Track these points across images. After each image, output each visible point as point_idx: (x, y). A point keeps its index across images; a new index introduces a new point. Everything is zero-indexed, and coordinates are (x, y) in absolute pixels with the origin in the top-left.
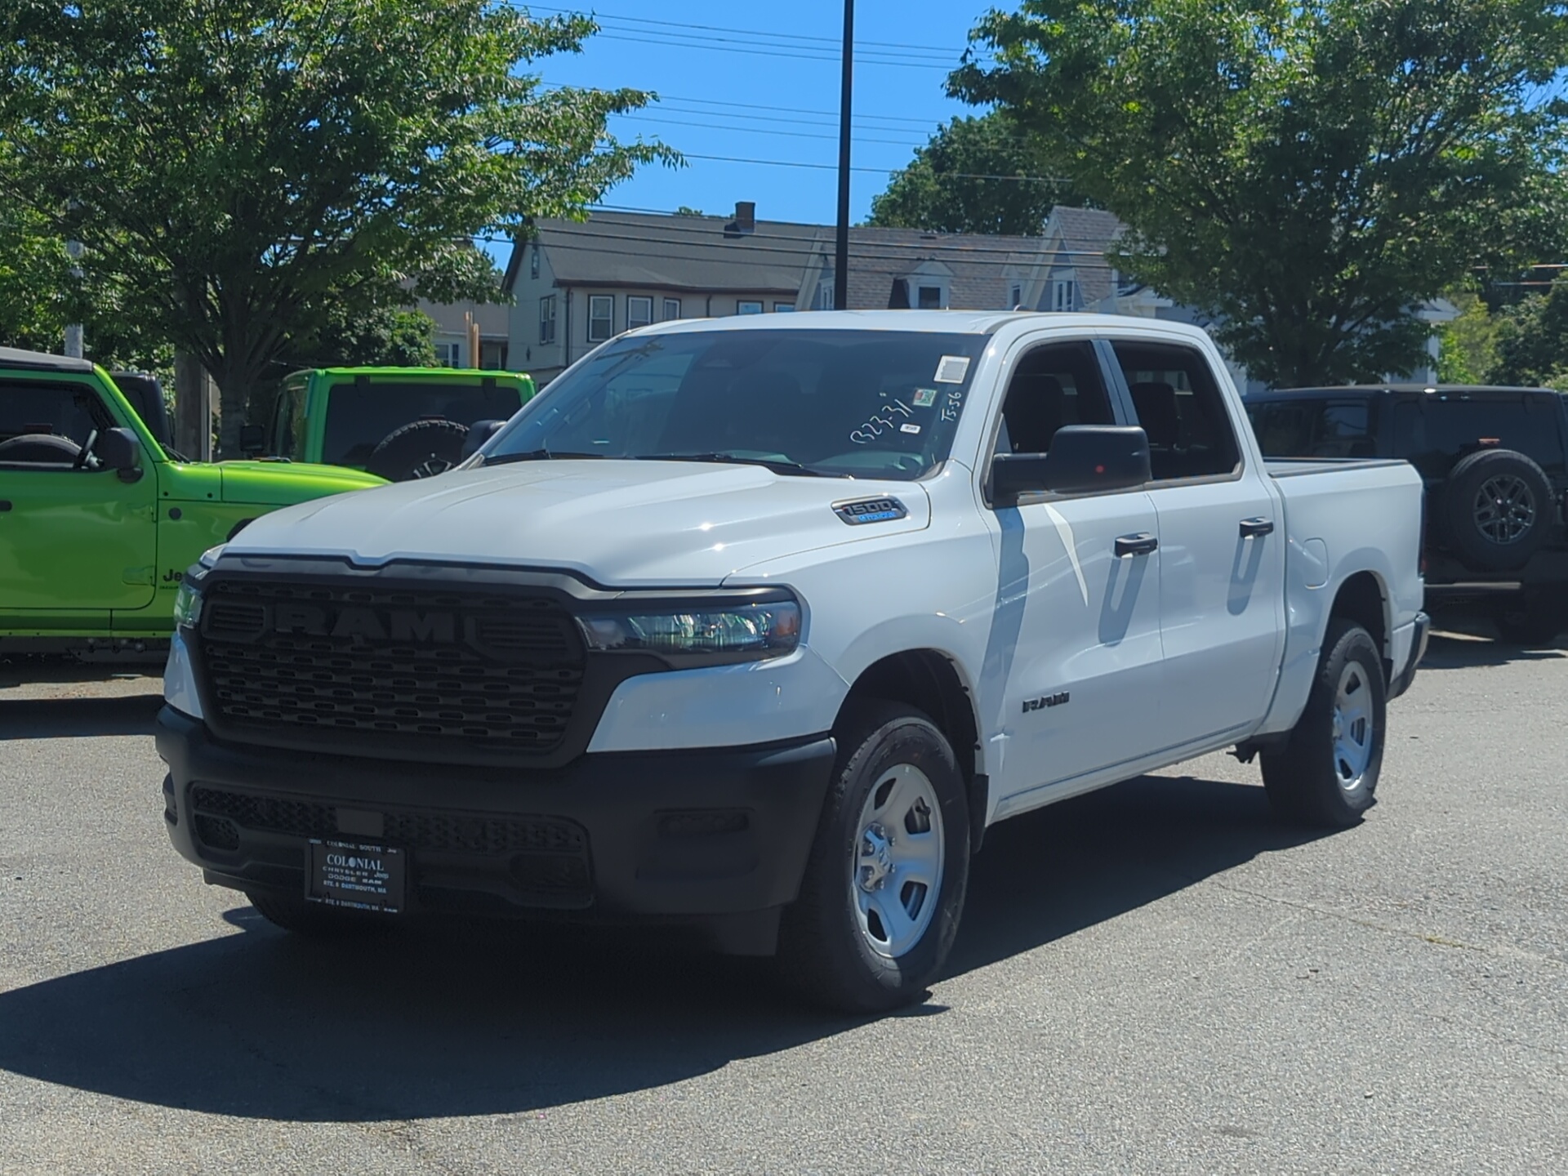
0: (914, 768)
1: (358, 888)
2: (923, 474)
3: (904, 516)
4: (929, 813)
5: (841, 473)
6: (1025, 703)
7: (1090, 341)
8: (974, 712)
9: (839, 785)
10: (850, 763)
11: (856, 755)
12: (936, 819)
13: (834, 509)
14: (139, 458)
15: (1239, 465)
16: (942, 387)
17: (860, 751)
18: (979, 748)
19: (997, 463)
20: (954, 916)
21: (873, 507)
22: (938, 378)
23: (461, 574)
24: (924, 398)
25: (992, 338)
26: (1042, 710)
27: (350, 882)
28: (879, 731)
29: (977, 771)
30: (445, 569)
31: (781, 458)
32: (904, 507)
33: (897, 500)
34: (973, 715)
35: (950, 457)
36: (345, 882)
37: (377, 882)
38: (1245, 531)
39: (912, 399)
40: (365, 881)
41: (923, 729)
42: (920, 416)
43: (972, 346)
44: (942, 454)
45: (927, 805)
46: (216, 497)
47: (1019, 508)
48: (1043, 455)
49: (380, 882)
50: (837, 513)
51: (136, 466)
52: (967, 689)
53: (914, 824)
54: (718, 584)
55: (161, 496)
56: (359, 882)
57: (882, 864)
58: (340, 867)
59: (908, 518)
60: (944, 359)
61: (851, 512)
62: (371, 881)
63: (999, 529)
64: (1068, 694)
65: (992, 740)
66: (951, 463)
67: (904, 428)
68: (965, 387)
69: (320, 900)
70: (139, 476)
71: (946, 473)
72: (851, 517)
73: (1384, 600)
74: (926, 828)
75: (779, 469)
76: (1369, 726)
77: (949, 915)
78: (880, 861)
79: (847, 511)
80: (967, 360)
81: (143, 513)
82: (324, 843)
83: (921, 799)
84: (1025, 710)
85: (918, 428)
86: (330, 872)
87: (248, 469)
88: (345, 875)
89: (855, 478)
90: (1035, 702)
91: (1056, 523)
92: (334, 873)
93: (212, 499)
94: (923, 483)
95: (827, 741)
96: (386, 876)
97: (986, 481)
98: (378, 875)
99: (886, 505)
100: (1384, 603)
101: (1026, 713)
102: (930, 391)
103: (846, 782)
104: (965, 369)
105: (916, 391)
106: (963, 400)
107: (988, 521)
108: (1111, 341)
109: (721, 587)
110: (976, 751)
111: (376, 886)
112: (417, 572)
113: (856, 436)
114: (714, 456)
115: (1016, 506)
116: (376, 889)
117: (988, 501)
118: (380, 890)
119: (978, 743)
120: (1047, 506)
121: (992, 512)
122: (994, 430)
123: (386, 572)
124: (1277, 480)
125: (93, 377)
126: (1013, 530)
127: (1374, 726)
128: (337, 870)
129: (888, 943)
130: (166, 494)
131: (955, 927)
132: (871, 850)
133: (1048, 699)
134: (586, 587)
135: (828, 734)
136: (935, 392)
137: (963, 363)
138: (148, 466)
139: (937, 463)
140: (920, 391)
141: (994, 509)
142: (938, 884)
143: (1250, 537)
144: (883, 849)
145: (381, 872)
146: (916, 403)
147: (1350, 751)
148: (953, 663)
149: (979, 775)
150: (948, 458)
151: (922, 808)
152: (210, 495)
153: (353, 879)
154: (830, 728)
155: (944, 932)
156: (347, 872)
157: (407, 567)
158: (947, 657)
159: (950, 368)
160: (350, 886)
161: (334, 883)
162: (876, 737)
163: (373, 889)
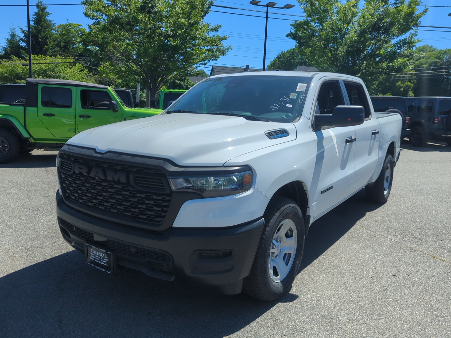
0: (289, 219)
1: (99, 262)
2: (293, 121)
3: (288, 135)
4: (293, 231)
5: (267, 120)
6: (321, 191)
7: (338, 81)
8: (308, 197)
9: (265, 233)
10: (269, 224)
11: (271, 221)
12: (295, 233)
13: (265, 134)
14: (117, 107)
15: (370, 116)
16: (299, 93)
17: (272, 219)
18: (308, 208)
19: (316, 117)
20: (299, 262)
21: (278, 133)
22: (297, 90)
23: (129, 158)
24: (293, 96)
25: (314, 78)
26: (326, 192)
27: (97, 260)
28: (279, 211)
29: (307, 214)
30: (124, 156)
31: (249, 114)
32: (288, 132)
33: (286, 130)
34: (307, 198)
35: (302, 115)
36: (96, 260)
37: (105, 262)
38: (373, 133)
39: (290, 96)
40: (101, 260)
41: (293, 207)
42: (292, 102)
43: (308, 80)
44: (300, 114)
45: (292, 229)
46: (134, 115)
47: (322, 131)
48: (331, 115)
49: (106, 262)
50: (266, 135)
51: (116, 109)
52: (306, 191)
53: (288, 236)
54: (222, 165)
55: (122, 115)
56: (100, 260)
57: (278, 251)
58: (94, 254)
59: (289, 136)
60: (299, 84)
61: (271, 135)
62: (103, 261)
63: (317, 138)
64: (333, 186)
65: (312, 205)
66: (302, 117)
67: (287, 105)
68: (306, 93)
69: (89, 264)
70: (117, 111)
71: (301, 120)
72: (271, 136)
73: (395, 147)
74: (292, 236)
75: (248, 118)
76: (389, 178)
77: (298, 262)
78: (277, 250)
79: (270, 134)
80: (306, 85)
81: (118, 119)
82: (90, 245)
83: (291, 227)
84: (321, 193)
85: (292, 105)
86: (92, 255)
87: (141, 110)
88: (95, 257)
89: (272, 122)
90: (324, 191)
91: (332, 135)
92: (93, 256)
93: (133, 116)
94: (294, 124)
95: (262, 219)
96: (107, 260)
97: (313, 123)
98: (105, 259)
99: (283, 132)
100: (395, 148)
101: (322, 194)
102: (295, 94)
103: (267, 231)
104: (305, 87)
105: (291, 94)
106: (306, 97)
107: (313, 136)
108: (343, 81)
109: (223, 166)
110: (307, 208)
111: (105, 263)
112: (114, 157)
113: (272, 108)
114: (228, 113)
115: (321, 130)
116: (105, 264)
117: (313, 129)
118: (106, 264)
119: (308, 206)
120: (329, 129)
121: (314, 132)
122: (315, 106)
123: (105, 156)
124: (378, 119)
125: (107, 90)
126: (321, 139)
127: (391, 178)
128: (93, 255)
129: (279, 277)
130: (123, 115)
131: (299, 265)
132: (274, 247)
133: (328, 189)
134: (172, 166)
135: (262, 217)
136: (297, 94)
137: (305, 86)
138: (119, 108)
139: (298, 117)
140: (292, 94)
141: (315, 132)
142: (295, 253)
143: (374, 135)
144: (278, 246)
145: (106, 258)
146: (291, 97)
147: (386, 185)
148: (302, 183)
149: (308, 215)
150: (301, 116)
151: (291, 230)
152: (132, 115)
153: (98, 259)
154: (262, 215)
155: (296, 268)
156: (96, 256)
157: (112, 154)
158: (301, 182)
159: (301, 87)
160: (97, 261)
161: (93, 259)
162: (278, 214)
163: (104, 264)
